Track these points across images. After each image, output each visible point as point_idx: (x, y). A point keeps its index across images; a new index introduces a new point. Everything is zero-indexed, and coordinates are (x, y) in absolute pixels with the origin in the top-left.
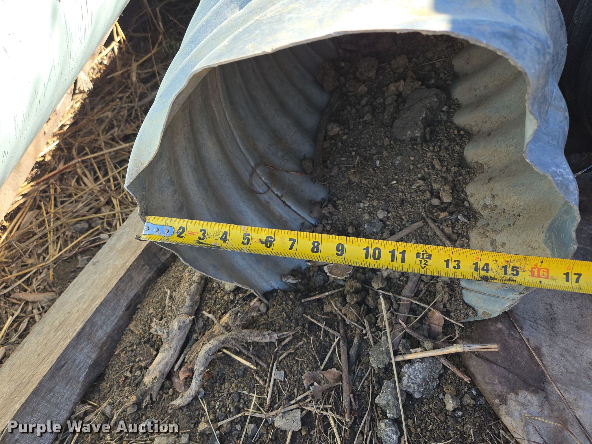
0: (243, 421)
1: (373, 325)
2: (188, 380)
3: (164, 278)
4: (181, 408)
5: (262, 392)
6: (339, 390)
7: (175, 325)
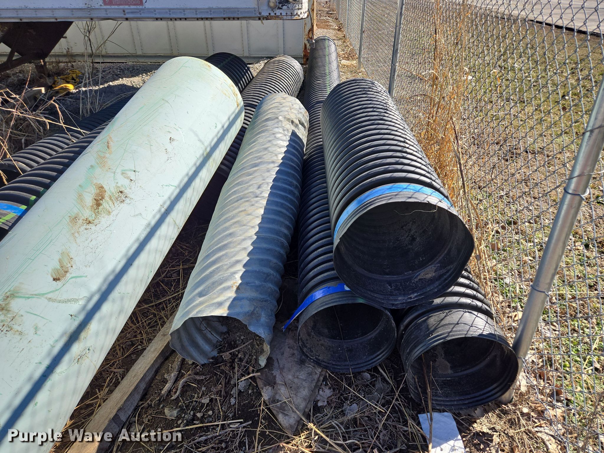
0: (192, 402)
1: (233, 372)
2: (176, 392)
3: (167, 361)
4: (173, 400)
5: (199, 393)
6: (221, 391)
7: (173, 375)
